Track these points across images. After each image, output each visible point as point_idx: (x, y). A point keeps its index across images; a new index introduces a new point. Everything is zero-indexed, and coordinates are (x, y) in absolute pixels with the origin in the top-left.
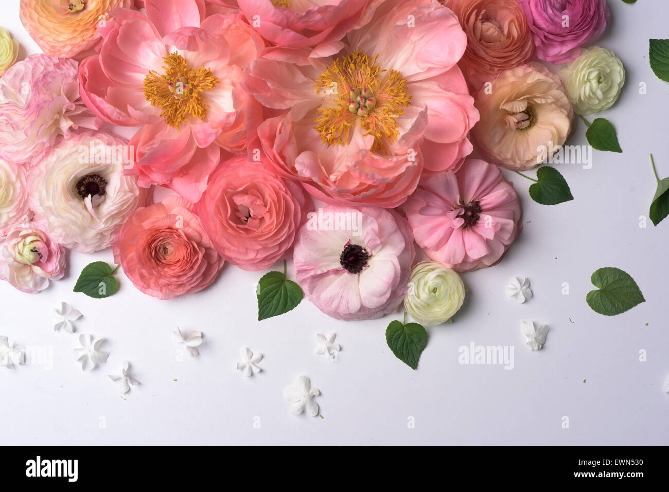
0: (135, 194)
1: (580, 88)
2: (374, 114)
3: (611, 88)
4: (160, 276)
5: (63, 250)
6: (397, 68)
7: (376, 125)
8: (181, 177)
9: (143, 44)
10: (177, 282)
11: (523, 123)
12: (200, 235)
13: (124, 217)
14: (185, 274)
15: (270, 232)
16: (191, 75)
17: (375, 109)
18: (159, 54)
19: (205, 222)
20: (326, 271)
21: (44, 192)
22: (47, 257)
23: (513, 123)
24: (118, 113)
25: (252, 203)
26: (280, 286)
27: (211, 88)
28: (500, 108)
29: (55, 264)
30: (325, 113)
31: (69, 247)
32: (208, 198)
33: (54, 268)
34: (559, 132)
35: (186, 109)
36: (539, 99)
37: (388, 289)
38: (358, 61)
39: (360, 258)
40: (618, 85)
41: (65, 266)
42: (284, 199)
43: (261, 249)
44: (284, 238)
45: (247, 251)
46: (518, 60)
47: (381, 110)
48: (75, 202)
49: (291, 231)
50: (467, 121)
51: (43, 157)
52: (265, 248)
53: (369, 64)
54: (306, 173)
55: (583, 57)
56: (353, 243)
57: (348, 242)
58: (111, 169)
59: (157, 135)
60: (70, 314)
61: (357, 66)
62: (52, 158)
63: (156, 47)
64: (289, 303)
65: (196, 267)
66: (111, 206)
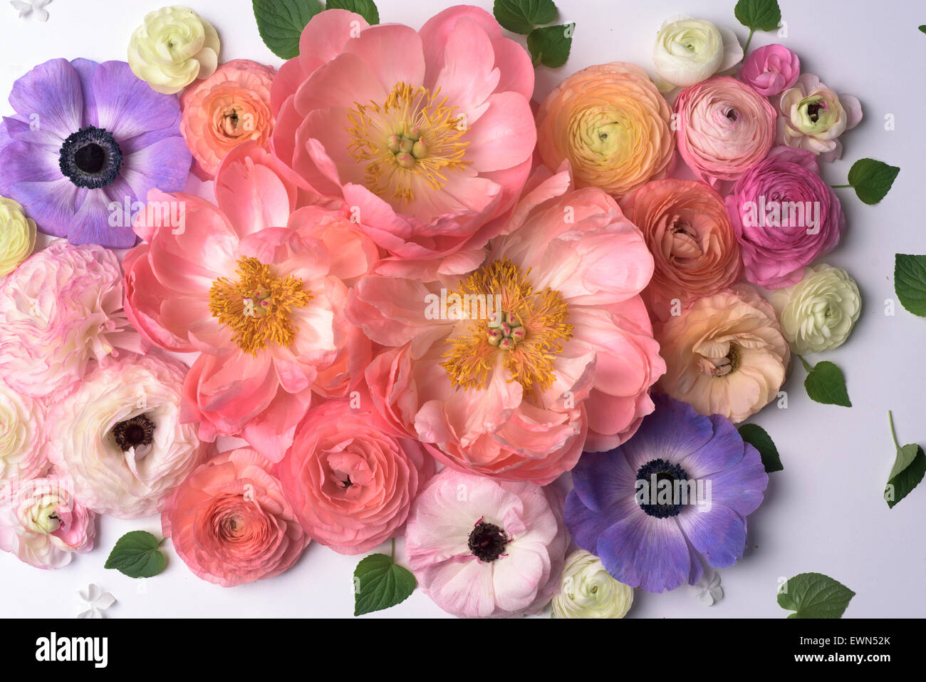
0: (193, 446)
1: (801, 321)
2: (521, 349)
3: (842, 321)
4: (225, 559)
5: (92, 514)
6: (555, 286)
7: (525, 365)
8: (257, 424)
9: (211, 238)
10: (247, 567)
11: (721, 368)
12: (281, 506)
13: (177, 478)
14: (260, 557)
15: (377, 507)
16: (275, 286)
17: (524, 343)
18: (231, 253)
19: (288, 489)
20: (449, 557)
21: (71, 442)
22: (70, 525)
23: (709, 369)
24: (175, 339)
25: (353, 467)
26: (386, 571)
27: (302, 306)
28: (693, 351)
29: (82, 533)
30: (456, 346)
31: (101, 512)
32: (294, 459)
33: (80, 539)
34: (769, 382)
35: (267, 333)
36: (746, 341)
37: (533, 591)
38: (503, 275)
39: (496, 543)
40: (851, 318)
41: (94, 537)
42: (396, 462)
43: (363, 529)
44: (394, 514)
45: (344, 529)
46: (719, 284)
47: (532, 344)
48: (113, 459)
49: (404, 506)
50: (649, 370)
51: (70, 393)
52: (369, 527)
53: (519, 279)
54: (430, 437)
55: (807, 281)
56: (487, 521)
57: (480, 520)
58: (161, 411)
59: (226, 363)
60: (99, 598)
61: (501, 282)
62: (83, 397)
63: (228, 244)
64: (396, 594)
65: (274, 549)
66: (162, 465)
